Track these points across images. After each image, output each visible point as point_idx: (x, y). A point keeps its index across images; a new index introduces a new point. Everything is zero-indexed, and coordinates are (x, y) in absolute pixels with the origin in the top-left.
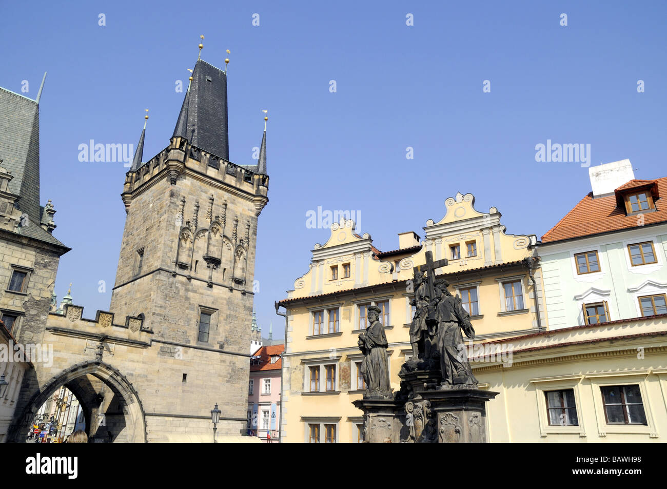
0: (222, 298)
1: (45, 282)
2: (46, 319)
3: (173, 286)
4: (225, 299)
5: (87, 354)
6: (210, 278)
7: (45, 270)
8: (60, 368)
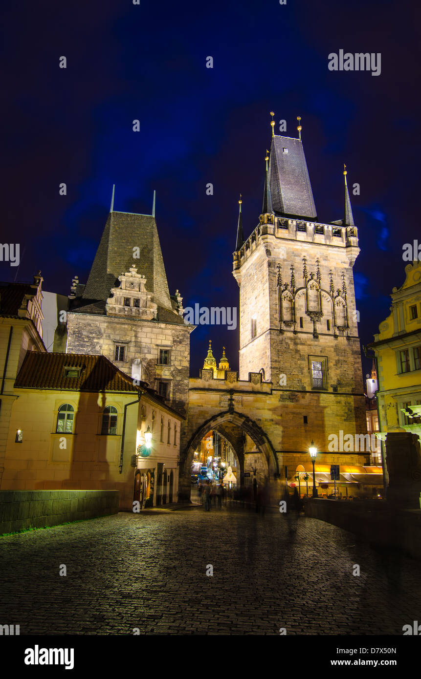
0: (329, 347)
1: (182, 354)
2: (188, 382)
3: (284, 342)
4: (332, 346)
5: (222, 407)
6: (315, 330)
7: (181, 345)
8: (204, 419)
